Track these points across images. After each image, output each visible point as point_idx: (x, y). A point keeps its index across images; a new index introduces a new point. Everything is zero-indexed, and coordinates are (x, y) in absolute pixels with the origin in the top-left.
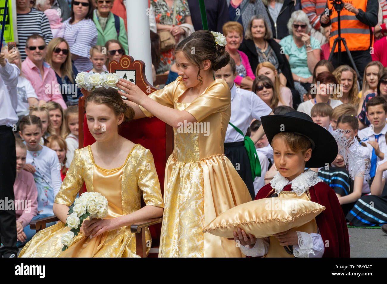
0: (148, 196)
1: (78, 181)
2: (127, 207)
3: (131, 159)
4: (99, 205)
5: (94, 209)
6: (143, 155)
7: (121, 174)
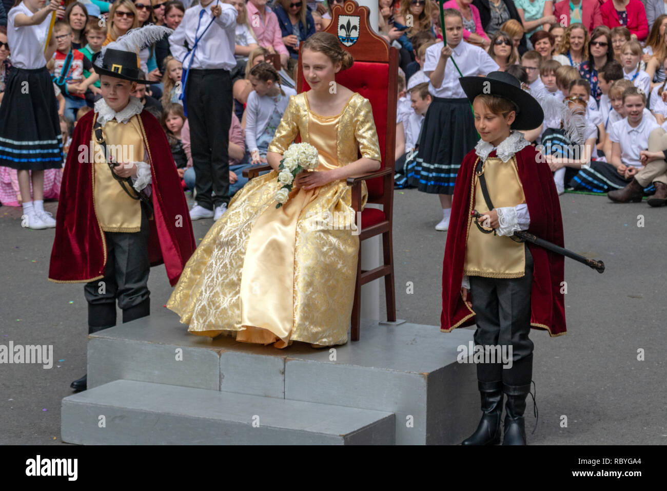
0: (365, 147)
1: (293, 129)
2: (342, 158)
3: (349, 108)
4: (310, 157)
5: (305, 161)
6: (362, 105)
7: (338, 123)
